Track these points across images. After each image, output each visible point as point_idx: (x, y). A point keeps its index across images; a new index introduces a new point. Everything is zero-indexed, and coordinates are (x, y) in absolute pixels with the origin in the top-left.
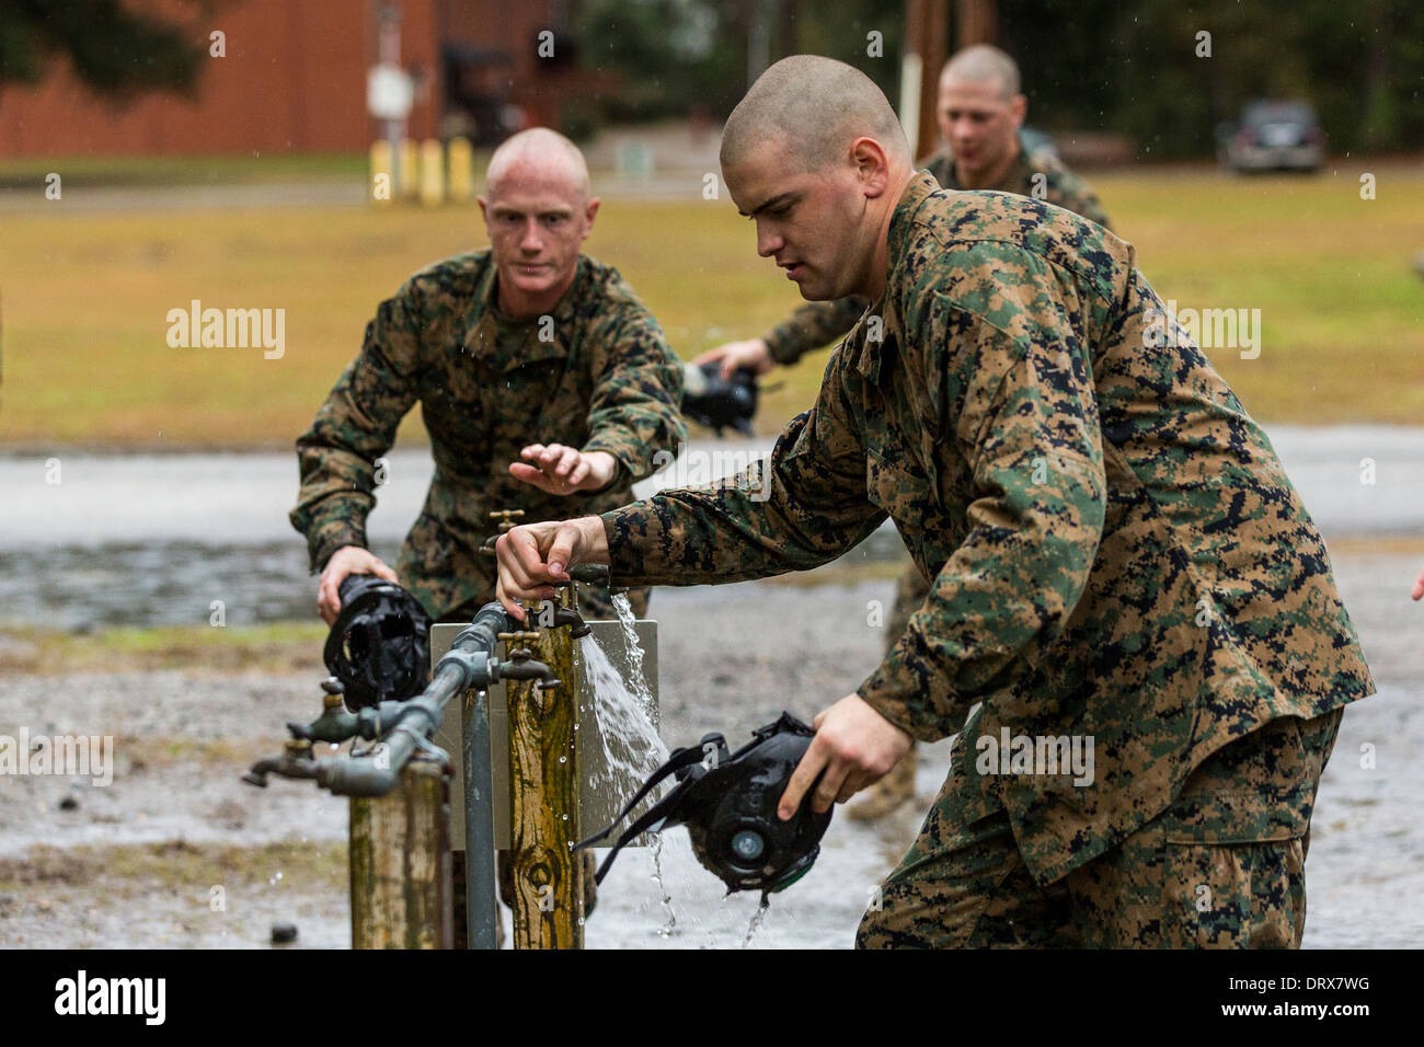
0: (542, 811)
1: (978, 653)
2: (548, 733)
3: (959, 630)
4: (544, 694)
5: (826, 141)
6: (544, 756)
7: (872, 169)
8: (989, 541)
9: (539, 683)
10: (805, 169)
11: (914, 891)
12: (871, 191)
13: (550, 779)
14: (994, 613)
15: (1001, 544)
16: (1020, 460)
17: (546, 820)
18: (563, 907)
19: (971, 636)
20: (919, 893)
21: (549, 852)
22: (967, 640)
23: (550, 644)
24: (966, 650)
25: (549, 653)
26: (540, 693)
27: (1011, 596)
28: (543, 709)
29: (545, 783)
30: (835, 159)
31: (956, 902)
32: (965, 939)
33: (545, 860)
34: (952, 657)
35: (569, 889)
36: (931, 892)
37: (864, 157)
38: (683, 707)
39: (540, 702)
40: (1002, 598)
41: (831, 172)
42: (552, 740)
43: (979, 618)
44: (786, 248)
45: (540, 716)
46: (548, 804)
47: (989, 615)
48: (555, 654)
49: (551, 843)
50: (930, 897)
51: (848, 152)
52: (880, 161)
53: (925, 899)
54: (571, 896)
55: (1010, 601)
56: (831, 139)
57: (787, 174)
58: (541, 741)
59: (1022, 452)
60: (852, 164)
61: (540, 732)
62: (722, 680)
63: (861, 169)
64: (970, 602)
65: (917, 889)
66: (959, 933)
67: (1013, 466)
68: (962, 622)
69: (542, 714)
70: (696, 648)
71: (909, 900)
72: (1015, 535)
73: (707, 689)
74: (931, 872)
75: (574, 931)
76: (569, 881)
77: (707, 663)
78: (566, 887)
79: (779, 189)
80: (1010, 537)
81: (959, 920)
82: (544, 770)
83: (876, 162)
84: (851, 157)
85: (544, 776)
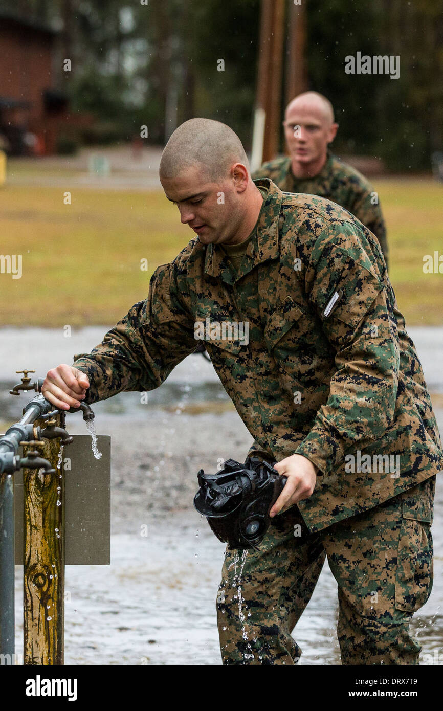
0: (42, 543)
1: (363, 438)
2: (46, 499)
3: (355, 425)
4: (45, 477)
5: (220, 166)
6: (44, 511)
7: (240, 178)
8: (368, 383)
9: (42, 471)
10: (210, 180)
11: (253, 578)
12: (240, 190)
13: (47, 525)
14: (372, 419)
15: (376, 386)
16: (383, 343)
17: (44, 548)
18: (52, 599)
19: (361, 429)
20: (256, 579)
21: (45, 566)
22: (358, 430)
23: (49, 447)
24: (358, 436)
25: (48, 452)
26: (43, 476)
27: (381, 411)
28: (44, 485)
29: (44, 527)
30: (224, 175)
31: (272, 581)
32: (277, 600)
33: (43, 572)
34: (351, 439)
35: (56, 588)
36: (261, 577)
37: (237, 173)
38: (122, 482)
39: (43, 481)
40: (377, 412)
41: (222, 182)
42: (49, 503)
43: (365, 420)
44: (196, 220)
45: (43, 489)
46: (45, 539)
47: (371, 419)
48: (52, 453)
49: (46, 562)
50: (262, 580)
51: (230, 170)
52: (245, 174)
53: (259, 582)
54: (58, 592)
55: (380, 414)
56: (222, 165)
57: (201, 183)
58: (42, 503)
59: (384, 339)
60: (231, 176)
61: (42, 498)
62: (144, 467)
63: (235, 178)
64: (361, 412)
65: (254, 577)
66: (274, 598)
67: (380, 345)
68: (356, 422)
69: (43, 487)
70: (130, 448)
71: (252, 583)
72: (383, 382)
73: (136, 472)
74: (258, 567)
75: (58, 613)
76: (57, 584)
77: (136, 456)
78: (55, 588)
79: (198, 191)
80: (380, 382)
81: (274, 591)
82: (44, 519)
83: (243, 175)
84: (232, 173)
85: (44, 523)
